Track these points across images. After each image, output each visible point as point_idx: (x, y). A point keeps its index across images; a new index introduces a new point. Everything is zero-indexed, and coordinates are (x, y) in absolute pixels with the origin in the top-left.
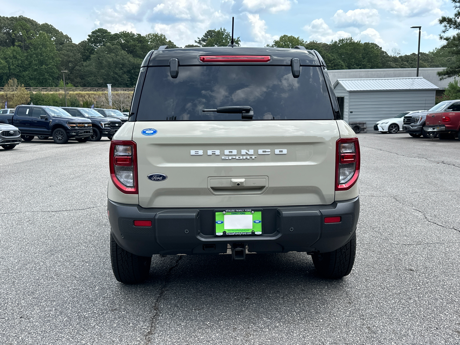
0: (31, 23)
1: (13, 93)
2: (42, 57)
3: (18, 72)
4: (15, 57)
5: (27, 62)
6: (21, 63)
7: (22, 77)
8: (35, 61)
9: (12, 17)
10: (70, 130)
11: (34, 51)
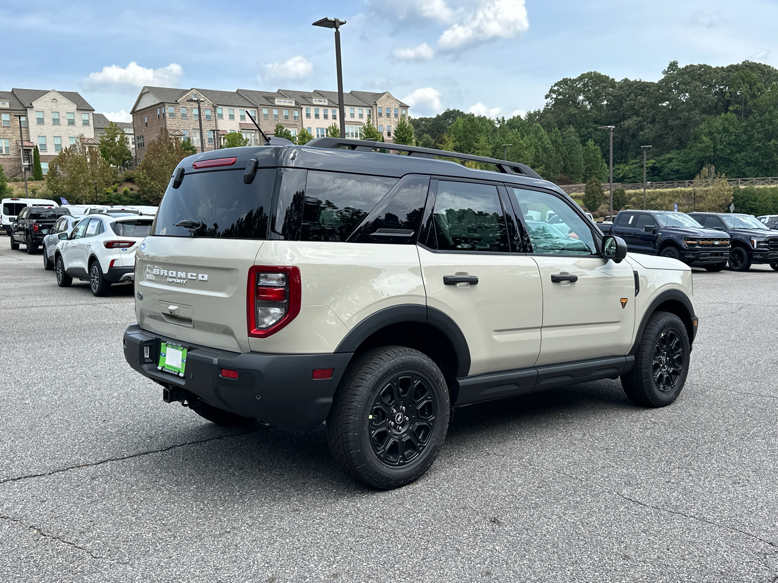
0: (760, 72)
1: (706, 188)
2: (771, 126)
3: (728, 155)
4: (725, 130)
5: (744, 137)
6: (735, 138)
7: (734, 162)
8: (759, 134)
9: (730, 66)
10: (686, 250)
11: (758, 118)
